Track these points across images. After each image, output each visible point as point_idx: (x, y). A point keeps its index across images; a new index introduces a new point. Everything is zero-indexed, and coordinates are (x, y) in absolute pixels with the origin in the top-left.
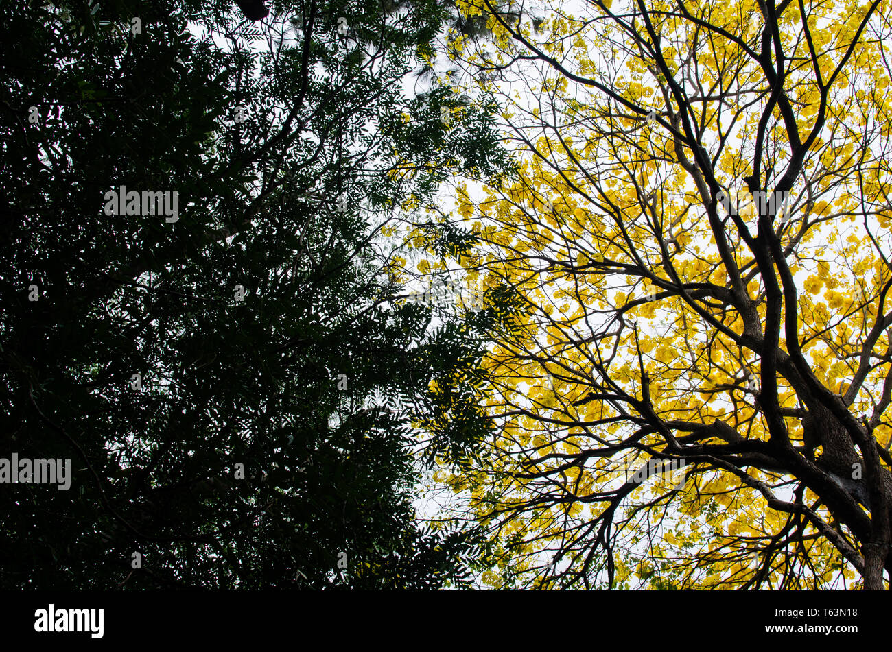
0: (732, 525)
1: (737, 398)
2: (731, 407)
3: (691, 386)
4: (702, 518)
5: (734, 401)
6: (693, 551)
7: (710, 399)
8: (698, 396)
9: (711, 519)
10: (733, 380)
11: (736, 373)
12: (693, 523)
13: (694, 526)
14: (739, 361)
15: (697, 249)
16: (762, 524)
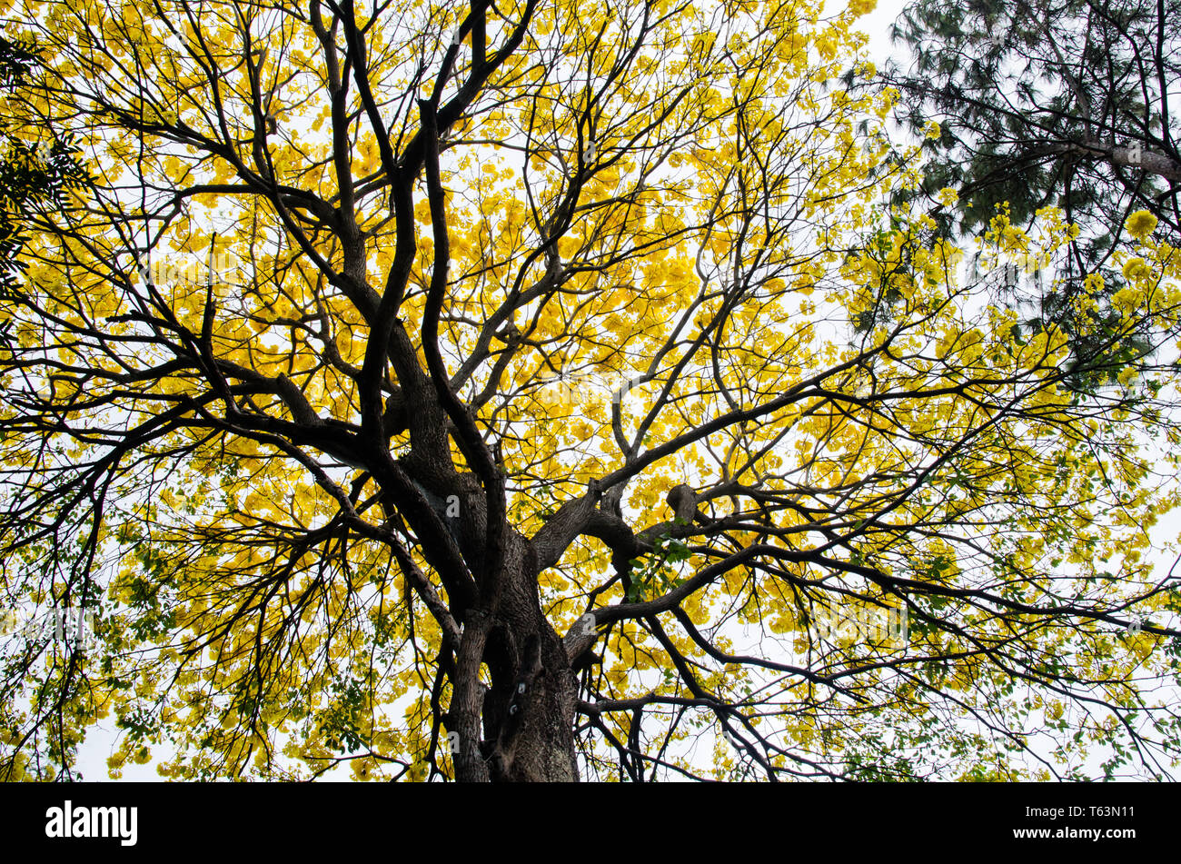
0: (253, 497)
1: (298, 338)
2: (288, 347)
3: (243, 308)
4: (215, 480)
5: (294, 341)
6: (194, 520)
7: (263, 330)
8: (249, 324)
9: (227, 483)
10: (301, 316)
11: (306, 306)
12: (204, 484)
13: (203, 488)
14: (315, 293)
15: (294, 134)
16: (291, 504)
